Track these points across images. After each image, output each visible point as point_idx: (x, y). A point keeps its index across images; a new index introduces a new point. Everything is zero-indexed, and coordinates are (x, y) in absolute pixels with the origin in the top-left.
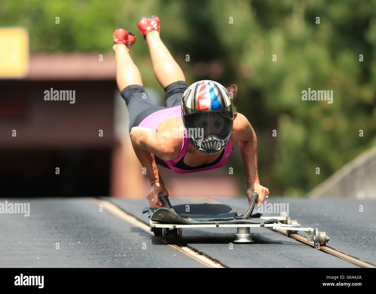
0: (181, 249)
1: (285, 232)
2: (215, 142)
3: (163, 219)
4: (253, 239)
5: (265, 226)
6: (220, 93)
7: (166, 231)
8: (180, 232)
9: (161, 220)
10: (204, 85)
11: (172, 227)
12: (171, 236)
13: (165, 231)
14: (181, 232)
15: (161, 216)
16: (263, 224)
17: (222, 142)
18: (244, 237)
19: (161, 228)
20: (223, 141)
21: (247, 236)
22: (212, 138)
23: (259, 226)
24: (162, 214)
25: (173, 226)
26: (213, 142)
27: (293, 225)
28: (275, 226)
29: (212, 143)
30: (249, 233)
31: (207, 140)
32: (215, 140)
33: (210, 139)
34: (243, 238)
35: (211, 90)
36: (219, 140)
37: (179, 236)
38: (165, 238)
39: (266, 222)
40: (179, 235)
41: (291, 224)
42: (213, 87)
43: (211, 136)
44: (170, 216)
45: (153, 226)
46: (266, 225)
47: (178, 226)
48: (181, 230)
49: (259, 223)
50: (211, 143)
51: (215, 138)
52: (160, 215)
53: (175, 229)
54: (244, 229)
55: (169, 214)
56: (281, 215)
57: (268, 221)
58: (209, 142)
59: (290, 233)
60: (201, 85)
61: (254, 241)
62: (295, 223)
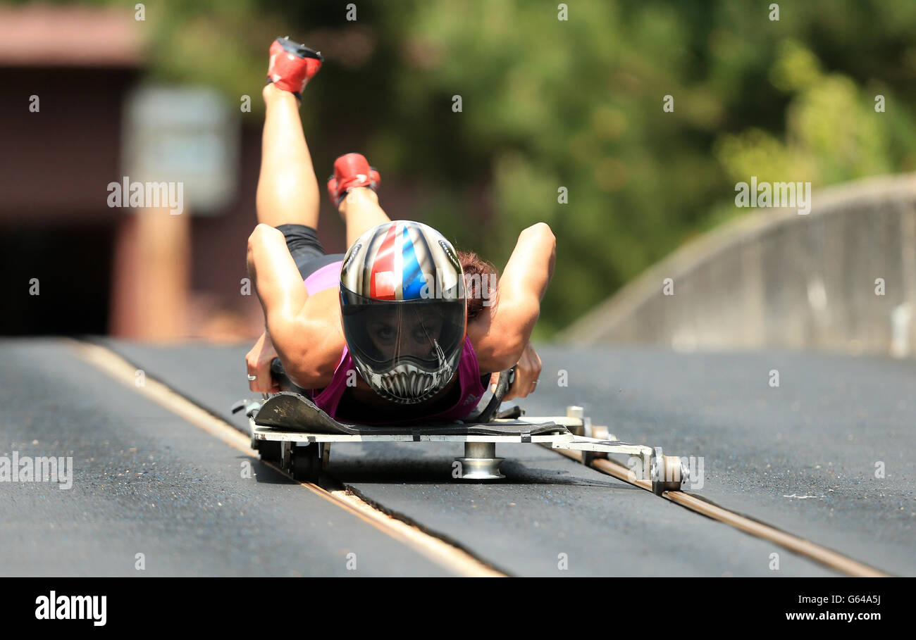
0: (330, 496)
1: (579, 455)
2: (414, 377)
3: (283, 420)
4: (502, 473)
5: (532, 441)
6: (429, 255)
7: (291, 449)
8: (325, 453)
9: (278, 423)
10: (392, 234)
11: (307, 440)
12: (303, 463)
13: (288, 450)
14: (328, 452)
15: (279, 413)
16: (529, 435)
17: (432, 377)
18: (481, 466)
19: (279, 443)
20: (434, 374)
21: (488, 464)
22: (406, 369)
23: (518, 439)
24: (282, 408)
25: (308, 438)
26: (408, 376)
27: (599, 439)
28: (557, 441)
29: (406, 380)
30: (493, 456)
31: (393, 372)
32: (413, 372)
33: (400, 369)
34: (480, 468)
35: (409, 248)
36: (424, 372)
37: (323, 462)
38: (288, 465)
39: (534, 431)
40: (321, 459)
41: (593, 436)
42: (413, 241)
43: (402, 364)
44: (301, 413)
45: (260, 437)
46: (535, 439)
47: (320, 438)
48: (326, 447)
49: (519, 434)
50: (403, 379)
51: (412, 368)
52: (276, 411)
53: (313, 446)
54: (482, 448)
55: (299, 408)
56: (569, 413)
57: (541, 430)
58: (399, 376)
59: (590, 459)
60: (387, 233)
61: (504, 477)
62: (603, 433)
